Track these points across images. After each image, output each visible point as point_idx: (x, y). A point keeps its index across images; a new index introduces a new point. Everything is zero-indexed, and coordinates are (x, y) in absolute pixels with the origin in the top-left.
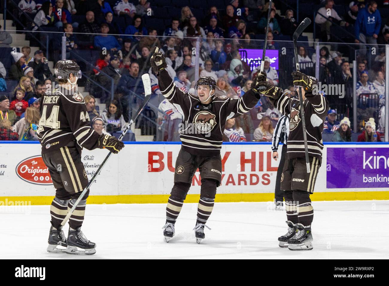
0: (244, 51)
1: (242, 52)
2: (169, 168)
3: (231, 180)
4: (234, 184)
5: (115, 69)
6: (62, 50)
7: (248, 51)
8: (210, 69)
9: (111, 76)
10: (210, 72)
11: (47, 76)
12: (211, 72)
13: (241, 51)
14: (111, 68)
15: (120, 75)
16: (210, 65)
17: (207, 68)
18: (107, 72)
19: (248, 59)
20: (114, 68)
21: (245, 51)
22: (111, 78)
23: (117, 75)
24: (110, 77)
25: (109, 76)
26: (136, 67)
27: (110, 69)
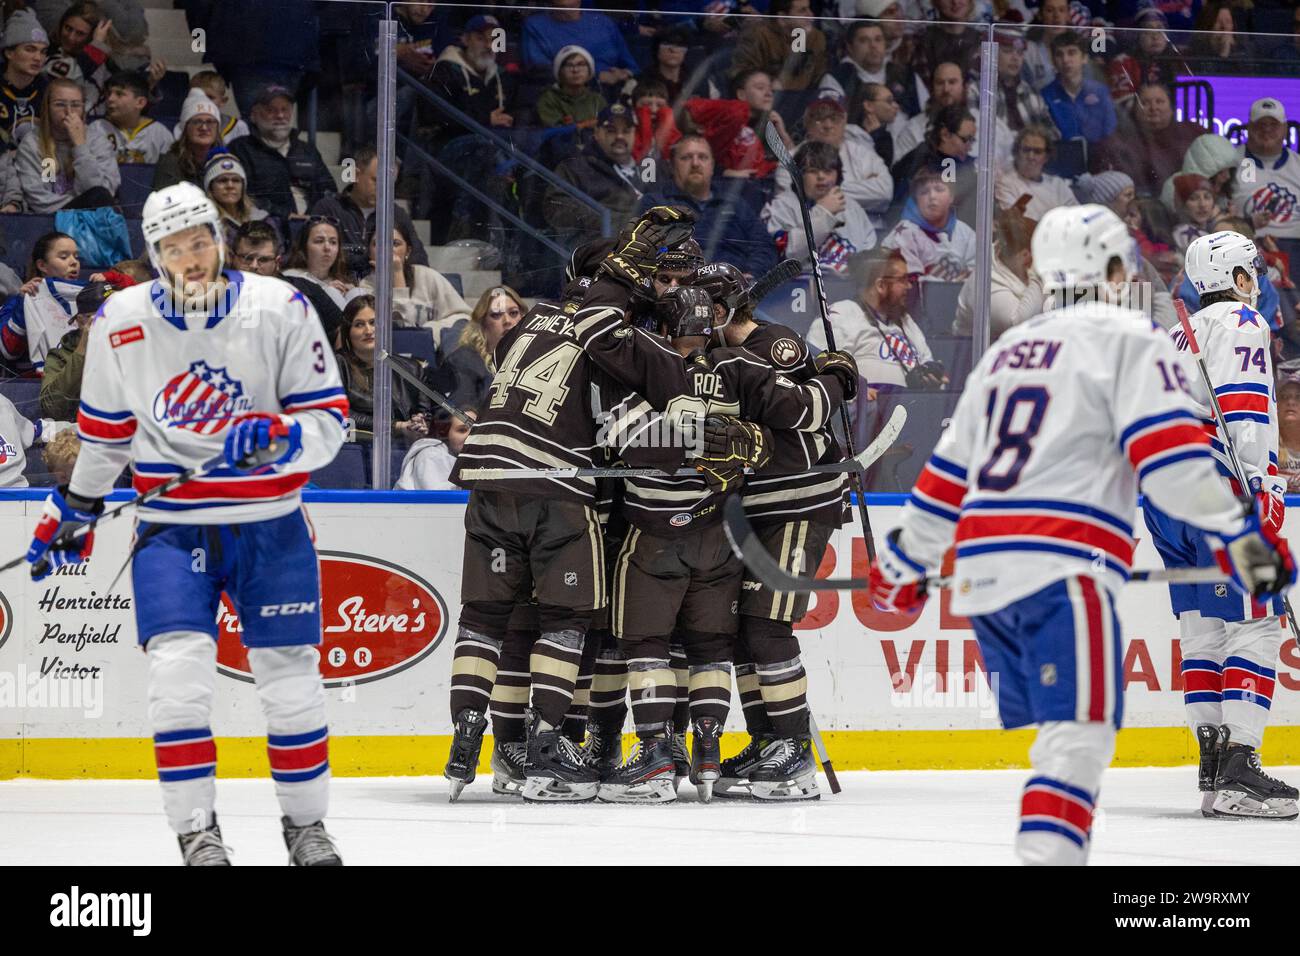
0: (1198, 85)
1: (1192, 90)
2: (857, 612)
3: (1138, 667)
4: (1154, 686)
5: (616, 168)
6: (379, 82)
7: (1218, 83)
8: (1036, 171)
9: (599, 197)
10: (1039, 180)
11: (312, 199)
12: (1046, 183)
13: (1186, 85)
14: (593, 159)
15: (637, 192)
16: (1037, 151)
17: (1023, 163)
18: (578, 178)
19: (1216, 121)
20: (611, 162)
21: (1206, 85)
22: (600, 206)
23: (624, 195)
24: (594, 202)
25: (590, 200)
26: (696, 157)
27: (591, 164)
